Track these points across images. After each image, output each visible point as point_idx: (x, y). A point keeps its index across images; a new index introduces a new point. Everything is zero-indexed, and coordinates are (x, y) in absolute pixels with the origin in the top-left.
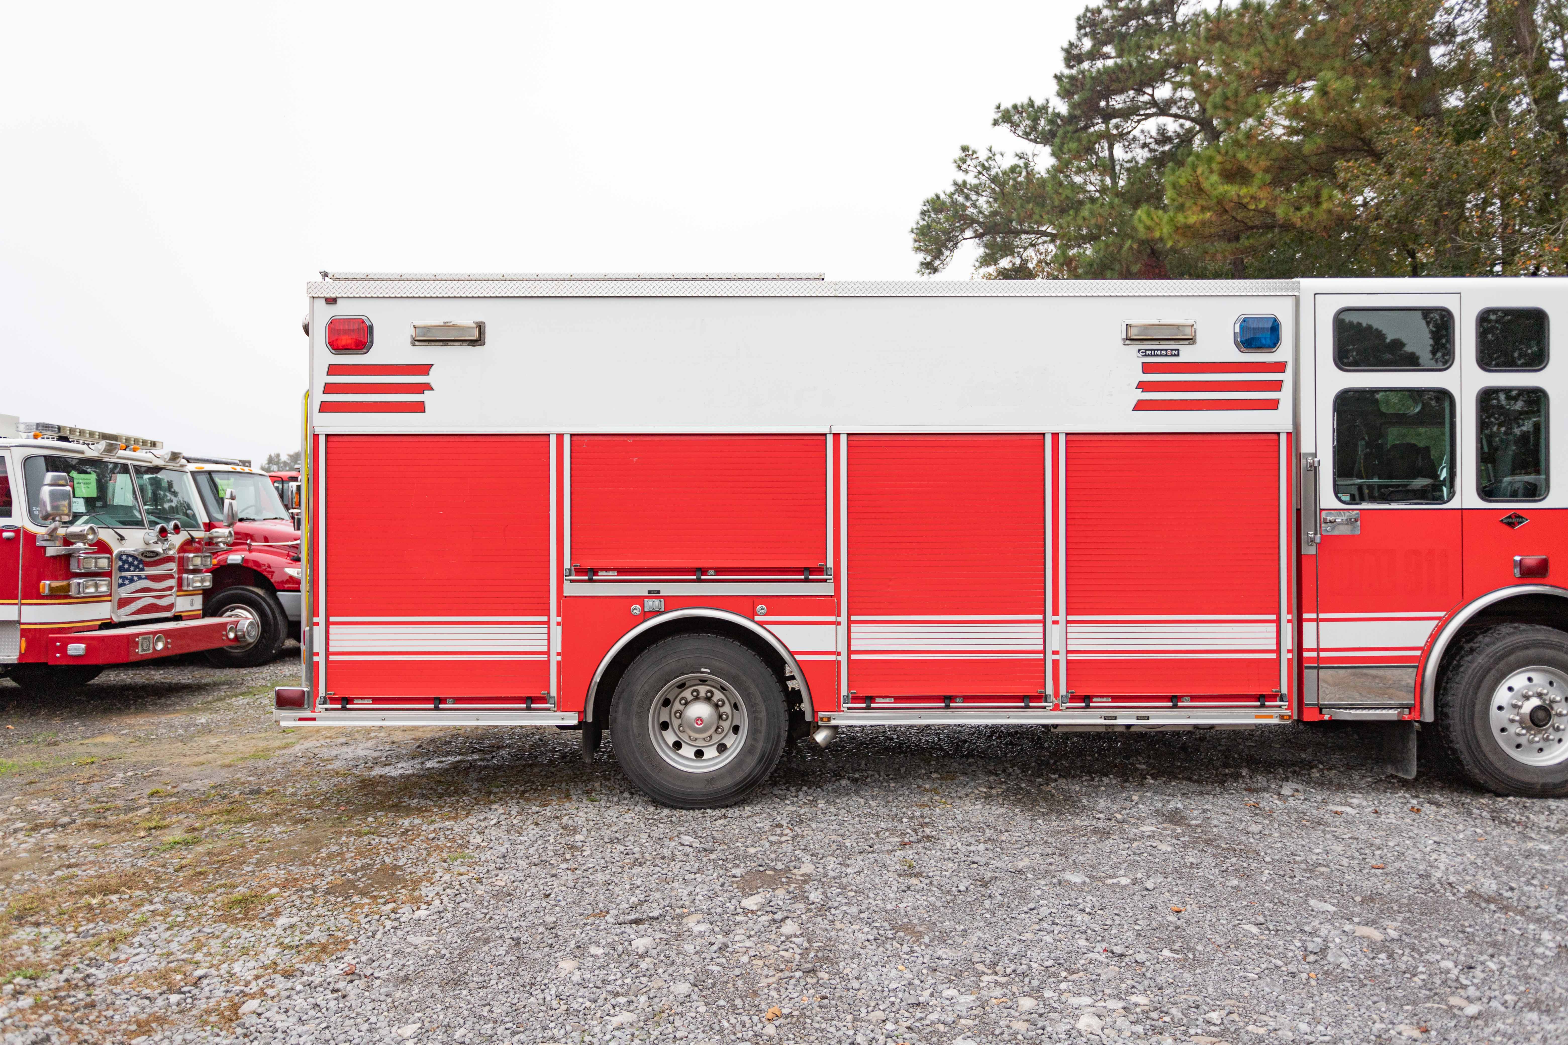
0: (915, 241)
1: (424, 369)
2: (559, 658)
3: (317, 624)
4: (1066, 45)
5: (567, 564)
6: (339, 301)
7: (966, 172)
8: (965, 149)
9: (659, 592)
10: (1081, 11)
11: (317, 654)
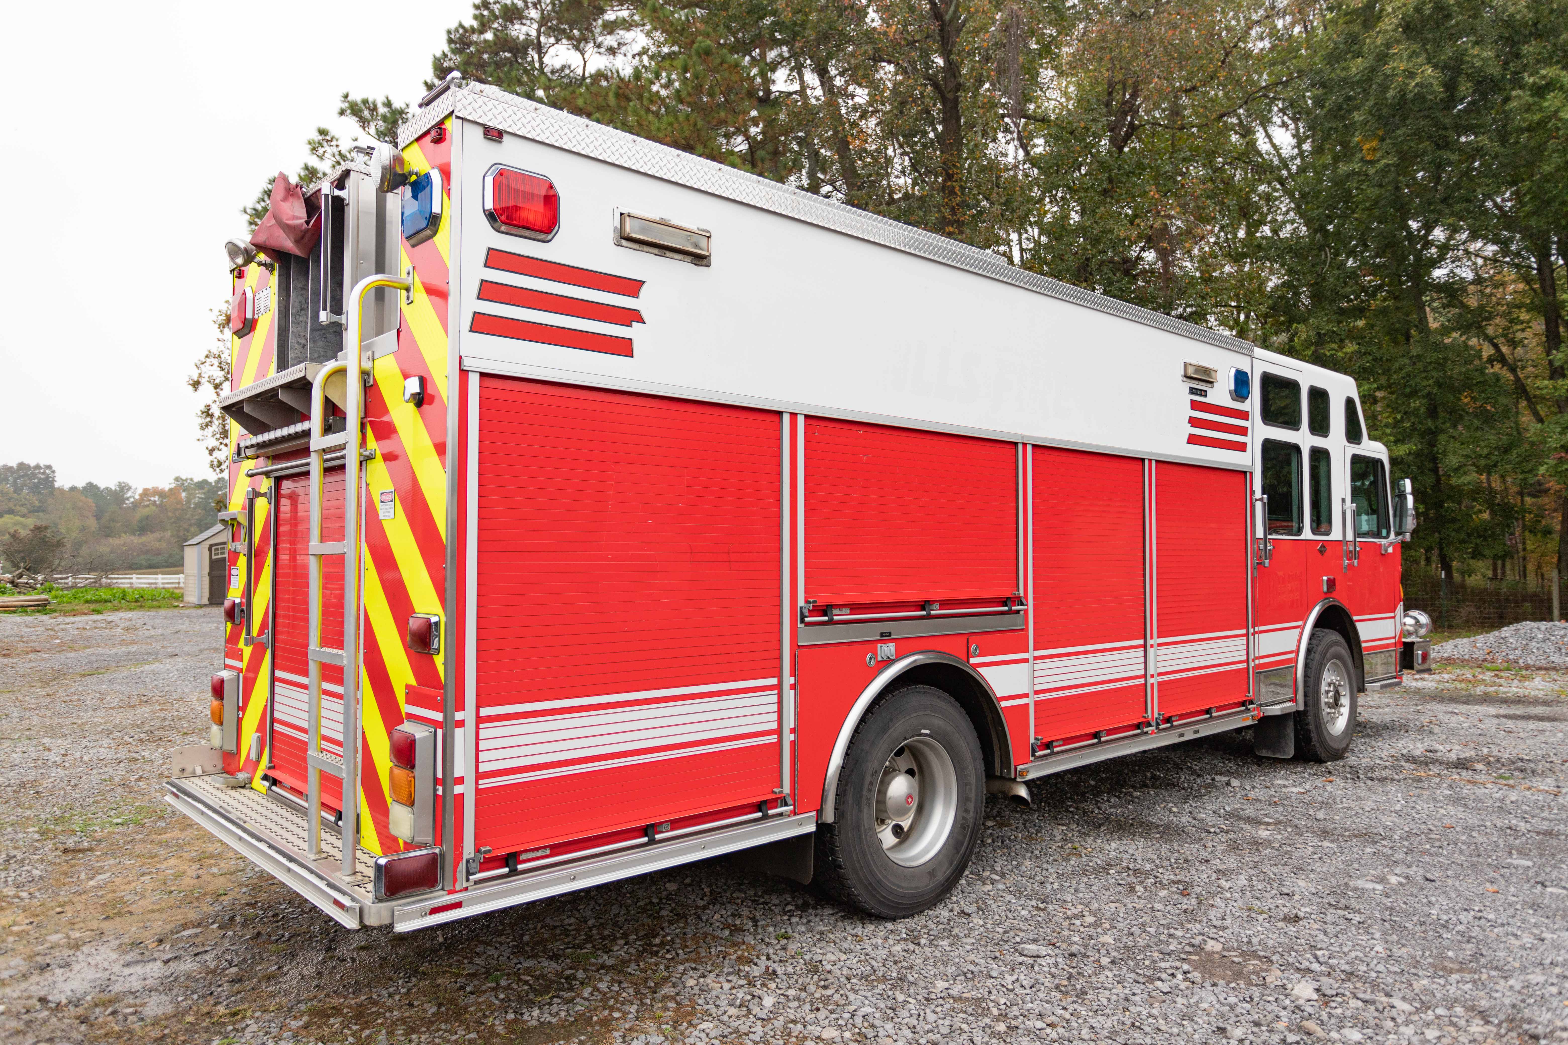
0: (251, 223)
1: (633, 287)
2: (792, 737)
3: (461, 724)
4: (439, 54)
5: (801, 602)
6: (506, 138)
7: (321, 158)
8: (322, 132)
9: (890, 634)
10: (453, 25)
11: (460, 781)
